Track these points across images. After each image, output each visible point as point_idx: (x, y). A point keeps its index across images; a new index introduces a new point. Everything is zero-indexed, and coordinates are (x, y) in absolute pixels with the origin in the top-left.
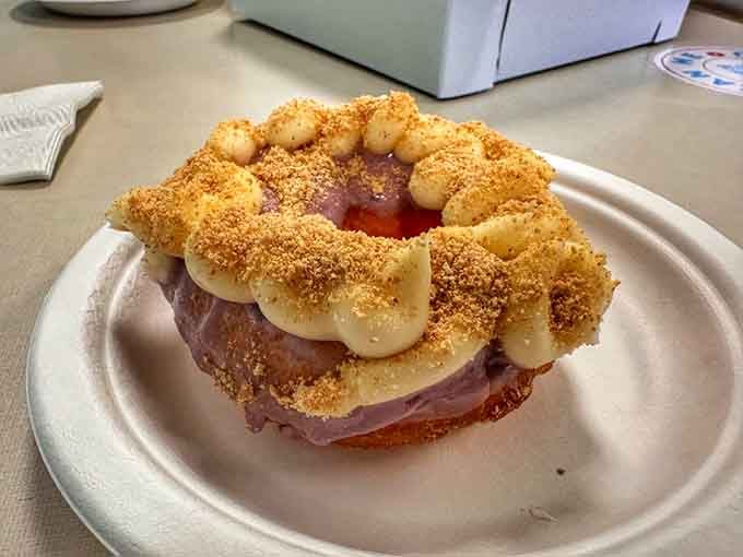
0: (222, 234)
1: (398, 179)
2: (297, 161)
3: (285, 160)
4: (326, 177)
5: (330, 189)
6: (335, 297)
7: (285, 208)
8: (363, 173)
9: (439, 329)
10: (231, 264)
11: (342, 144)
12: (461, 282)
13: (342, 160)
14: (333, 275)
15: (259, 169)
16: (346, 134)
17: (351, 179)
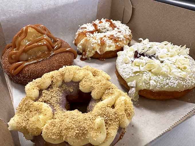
0: (53, 131)
1: (75, 86)
2: (51, 92)
3: (48, 93)
4: (60, 93)
5: (61, 96)
6: (88, 137)
7: (55, 108)
8: (67, 88)
9: (109, 131)
10: (59, 137)
11: (60, 83)
12: (109, 119)
13: (60, 87)
14: (86, 132)
15: (43, 99)
16: (59, 81)
17: (64, 90)
